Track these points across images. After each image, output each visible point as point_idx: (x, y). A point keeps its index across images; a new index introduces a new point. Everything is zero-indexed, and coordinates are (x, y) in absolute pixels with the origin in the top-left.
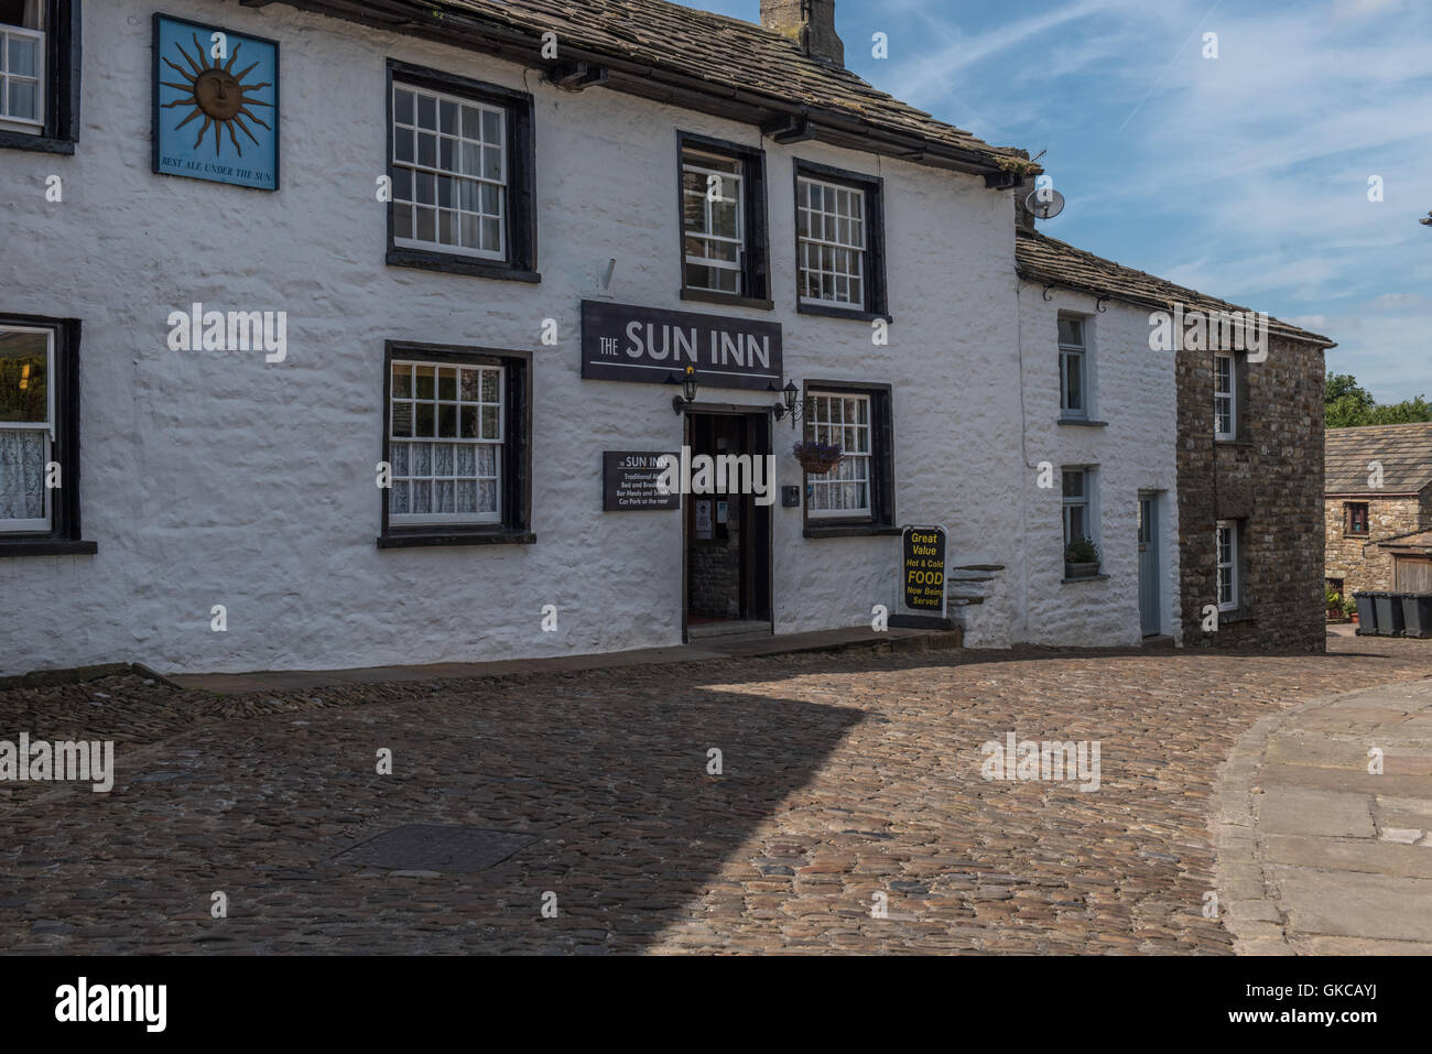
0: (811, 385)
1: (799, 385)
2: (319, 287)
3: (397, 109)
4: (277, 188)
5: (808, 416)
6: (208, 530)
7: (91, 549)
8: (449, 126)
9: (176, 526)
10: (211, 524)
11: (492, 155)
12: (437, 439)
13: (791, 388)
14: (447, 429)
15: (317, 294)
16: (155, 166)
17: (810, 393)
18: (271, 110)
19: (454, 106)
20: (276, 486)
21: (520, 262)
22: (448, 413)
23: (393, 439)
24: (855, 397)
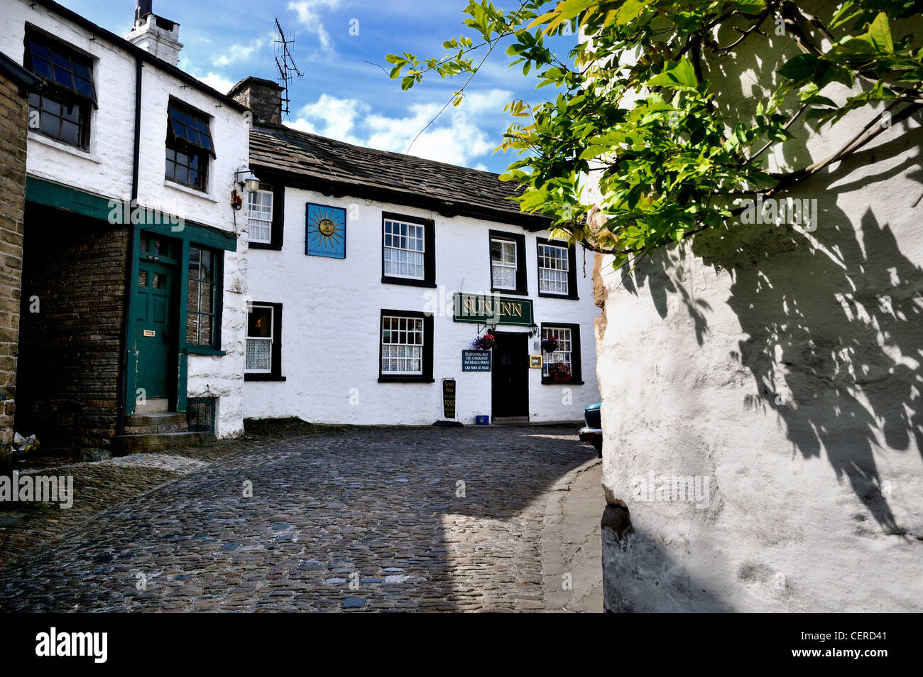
0: (544, 324)
1: (539, 325)
2: (358, 291)
3: (386, 227)
4: (345, 258)
5: (543, 335)
6: (322, 374)
7: (284, 379)
8: (404, 233)
9: (311, 373)
10: (322, 372)
11: (419, 242)
12: (399, 344)
13: (535, 326)
14: (403, 341)
15: (358, 293)
16: (306, 253)
17: (544, 328)
18: (343, 232)
19: (406, 225)
20: (343, 359)
21: (429, 281)
22: (403, 335)
23: (383, 344)
24: (565, 329)
